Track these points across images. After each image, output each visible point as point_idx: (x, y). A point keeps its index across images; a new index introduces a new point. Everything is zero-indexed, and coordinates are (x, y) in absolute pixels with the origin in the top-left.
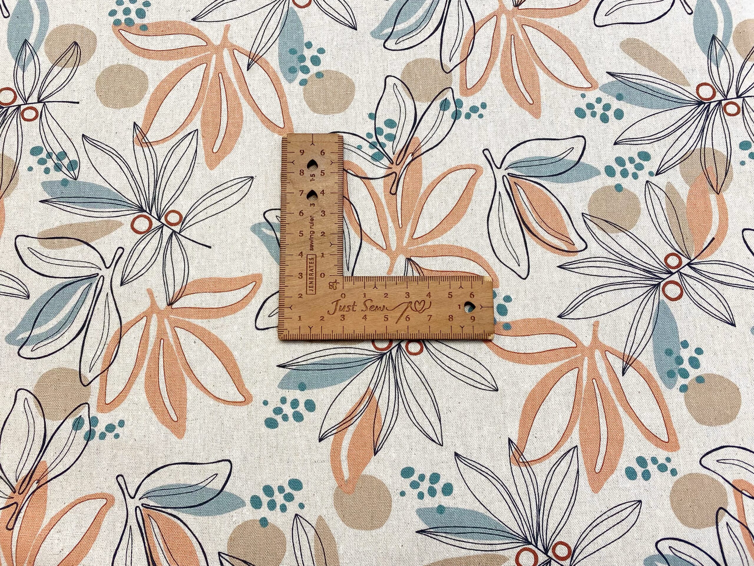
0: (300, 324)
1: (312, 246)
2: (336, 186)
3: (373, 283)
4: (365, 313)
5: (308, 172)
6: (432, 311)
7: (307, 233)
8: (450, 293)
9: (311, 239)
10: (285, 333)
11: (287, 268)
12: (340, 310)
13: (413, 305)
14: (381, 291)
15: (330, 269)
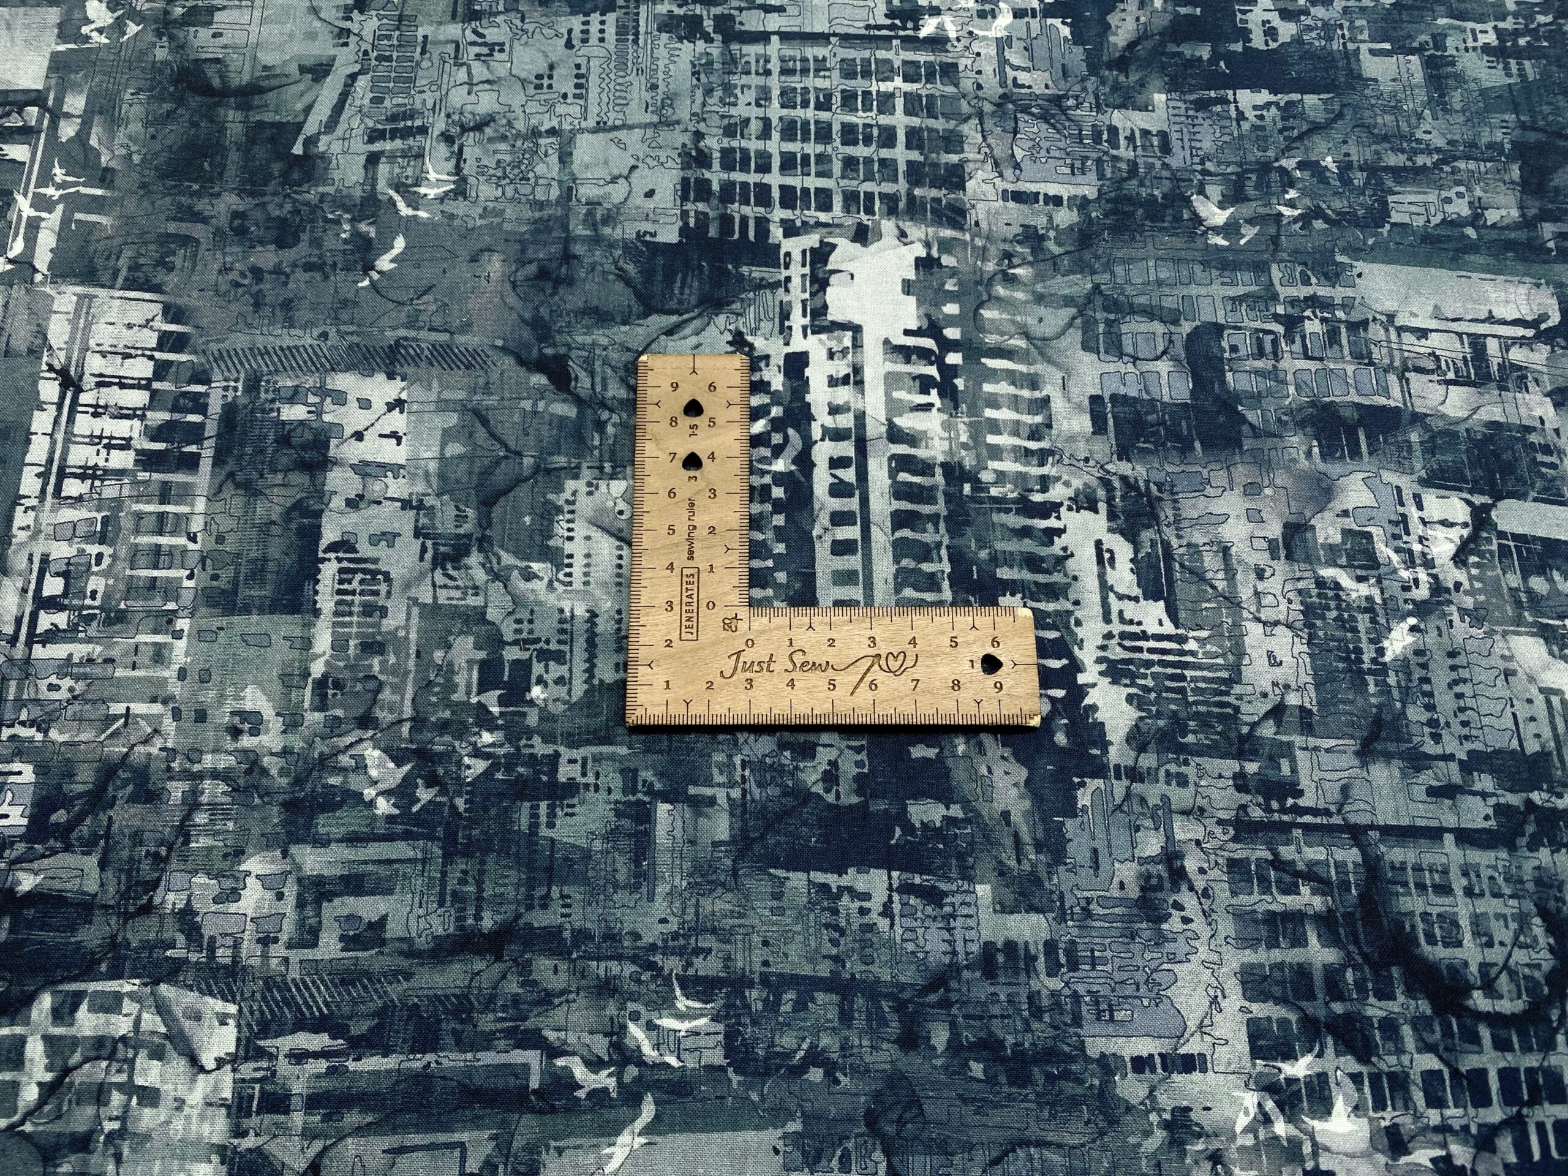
0: (668, 695)
1: (691, 552)
2: (737, 444)
3: (806, 620)
4: (793, 675)
5: (686, 421)
6: (918, 672)
7: (682, 529)
8: (953, 640)
9: (690, 539)
10: (640, 712)
11: (643, 592)
12: (744, 670)
13: (883, 662)
14: (822, 633)
15: (725, 594)
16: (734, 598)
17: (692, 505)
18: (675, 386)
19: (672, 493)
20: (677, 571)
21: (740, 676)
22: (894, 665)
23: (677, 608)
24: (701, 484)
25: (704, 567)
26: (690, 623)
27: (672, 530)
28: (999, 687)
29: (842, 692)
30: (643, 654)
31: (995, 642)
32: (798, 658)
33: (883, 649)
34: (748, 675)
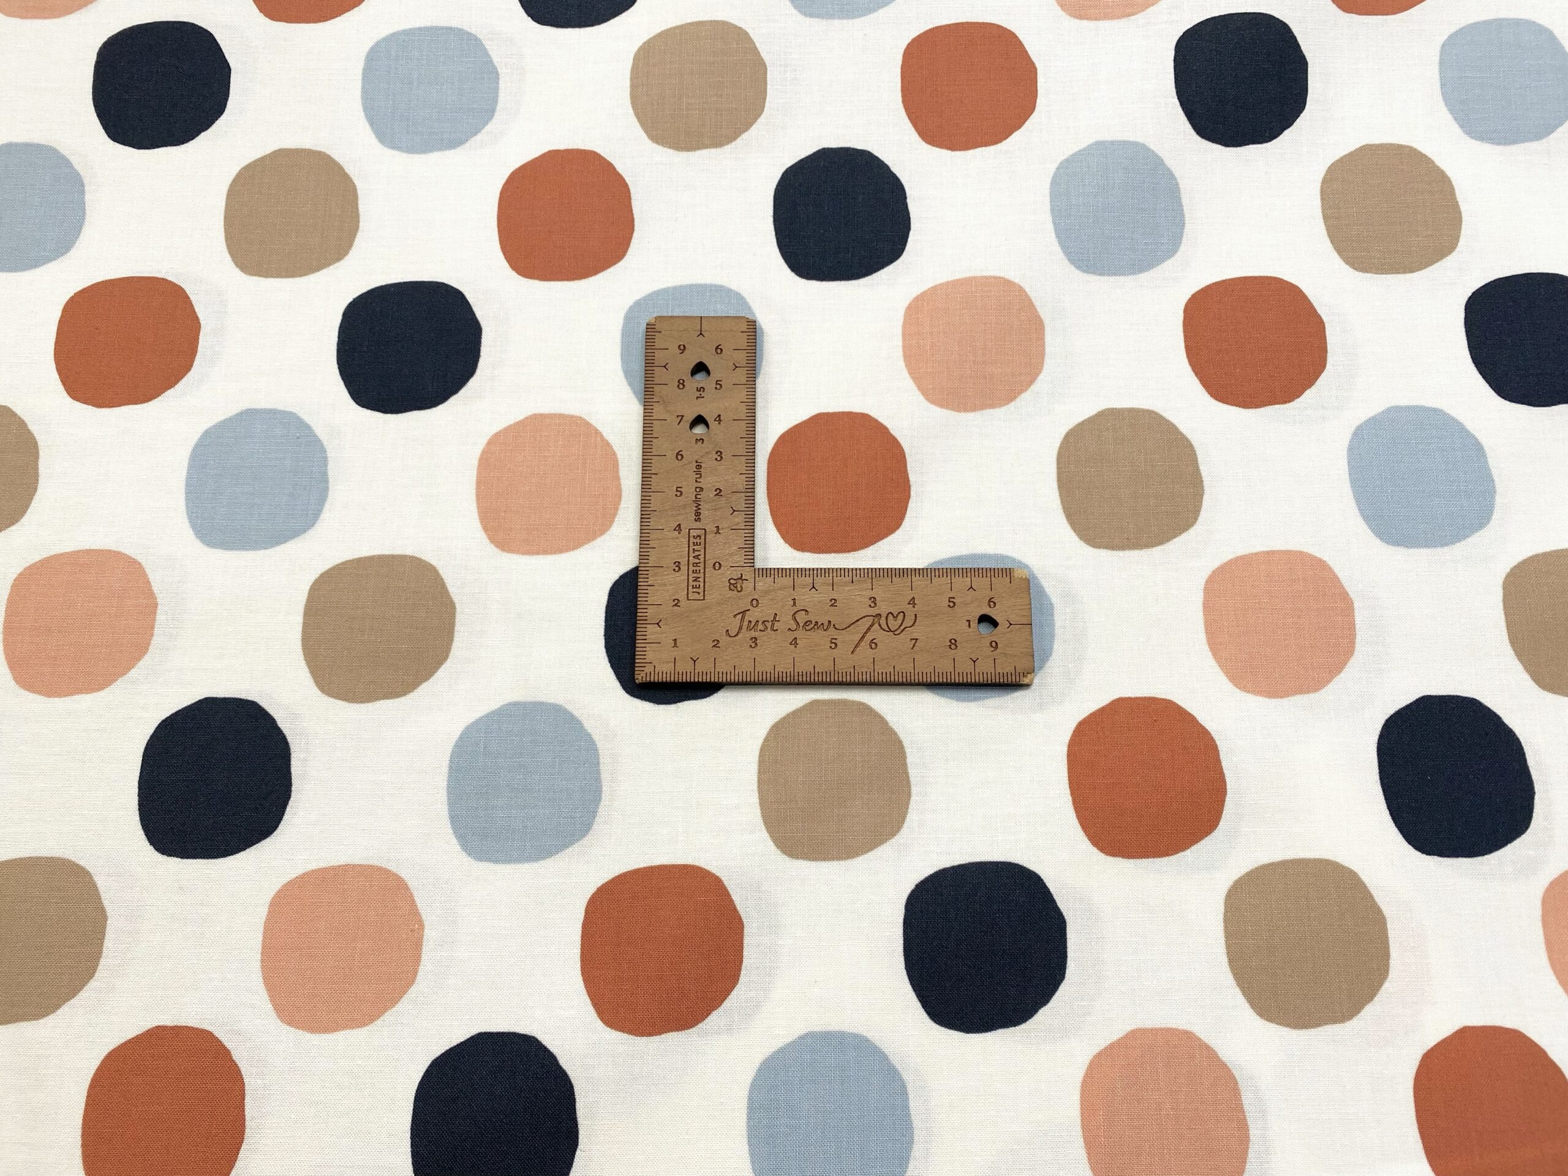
0: (676, 653)
1: (698, 514)
2: (743, 408)
3: (809, 580)
4: (796, 634)
5: (692, 384)
6: (918, 632)
7: (689, 491)
8: (951, 599)
9: (697, 501)
10: (649, 669)
11: (652, 552)
12: (749, 629)
13: (883, 621)
14: (823, 595)
15: (731, 555)
16: (740, 559)
17: (699, 467)
18: (683, 349)
19: (679, 455)
20: (685, 531)
21: (745, 635)
22: (894, 624)
23: (684, 568)
24: (707, 446)
25: (710, 528)
26: (697, 585)
27: (679, 492)
28: (994, 645)
29: (843, 650)
30: (651, 611)
31: (991, 602)
32: (802, 618)
33: (883, 608)
34: (753, 634)
